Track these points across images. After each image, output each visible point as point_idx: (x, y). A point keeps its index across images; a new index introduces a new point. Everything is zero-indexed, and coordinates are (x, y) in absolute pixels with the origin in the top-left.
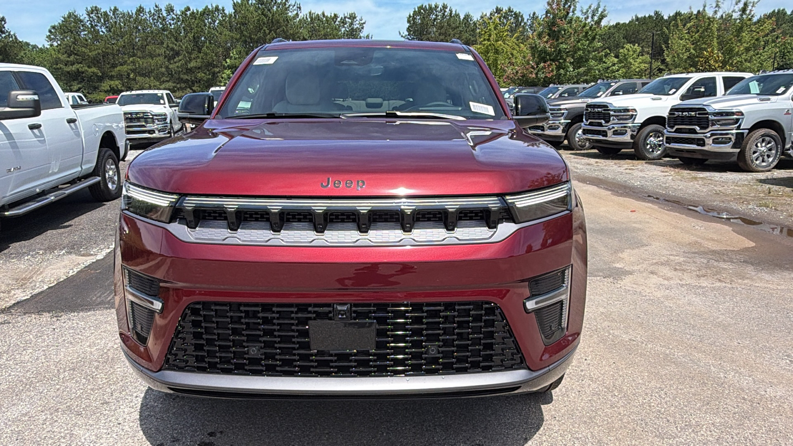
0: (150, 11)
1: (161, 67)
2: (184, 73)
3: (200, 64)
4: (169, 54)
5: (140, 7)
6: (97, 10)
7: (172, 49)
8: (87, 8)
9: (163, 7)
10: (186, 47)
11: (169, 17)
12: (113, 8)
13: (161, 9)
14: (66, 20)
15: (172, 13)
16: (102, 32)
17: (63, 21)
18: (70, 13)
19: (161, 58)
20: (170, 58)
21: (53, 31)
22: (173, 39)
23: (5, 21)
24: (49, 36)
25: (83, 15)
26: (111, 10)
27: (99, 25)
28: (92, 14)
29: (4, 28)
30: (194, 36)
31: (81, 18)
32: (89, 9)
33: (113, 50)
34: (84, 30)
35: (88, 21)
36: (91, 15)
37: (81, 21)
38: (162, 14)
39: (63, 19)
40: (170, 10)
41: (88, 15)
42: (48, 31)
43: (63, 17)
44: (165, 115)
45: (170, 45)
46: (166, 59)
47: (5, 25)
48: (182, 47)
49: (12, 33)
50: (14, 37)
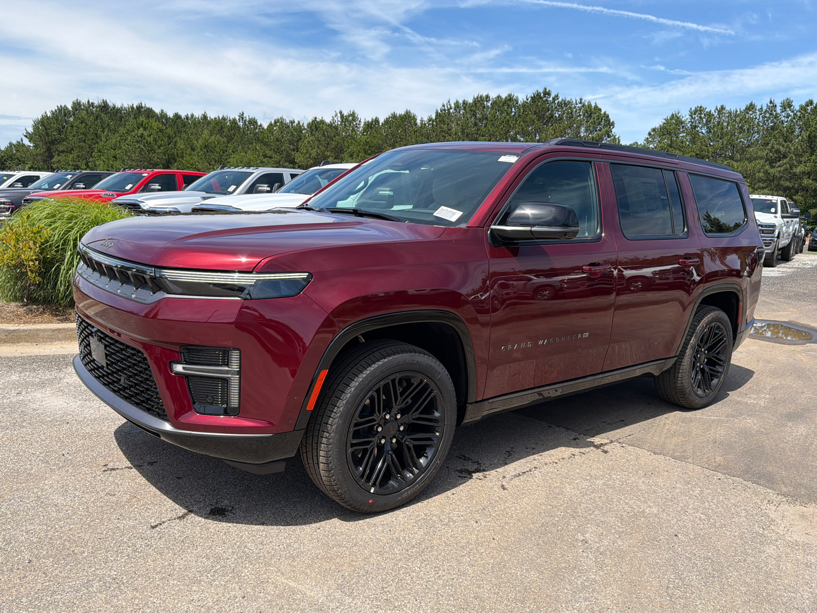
0: (761, 109)
1: (759, 172)
2: (787, 180)
3: (809, 169)
4: (771, 157)
5: (751, 104)
6: (700, 111)
7: (778, 151)
8: (691, 109)
9: (778, 102)
10: (795, 149)
11: (783, 114)
12: (719, 107)
13: (776, 106)
14: (668, 122)
15: (788, 109)
16: (702, 133)
17: (664, 123)
18: (673, 115)
19: (762, 162)
20: (772, 162)
21: (652, 133)
22: (781, 140)
23: (613, 126)
24: (648, 138)
25: (685, 116)
26: (717, 109)
27: (700, 126)
28: (695, 114)
29: (611, 132)
30: (809, 135)
31: (683, 119)
32: (693, 109)
33: (708, 152)
34: (683, 132)
35: (689, 122)
36: (693, 116)
37: (682, 123)
38: (775, 111)
39: (664, 121)
40: (787, 105)
41: (691, 116)
42: (647, 134)
43: (665, 119)
44: (774, 226)
45: (775, 146)
46: (768, 162)
47: (613, 130)
48: (790, 149)
49: (617, 137)
50: (617, 140)
